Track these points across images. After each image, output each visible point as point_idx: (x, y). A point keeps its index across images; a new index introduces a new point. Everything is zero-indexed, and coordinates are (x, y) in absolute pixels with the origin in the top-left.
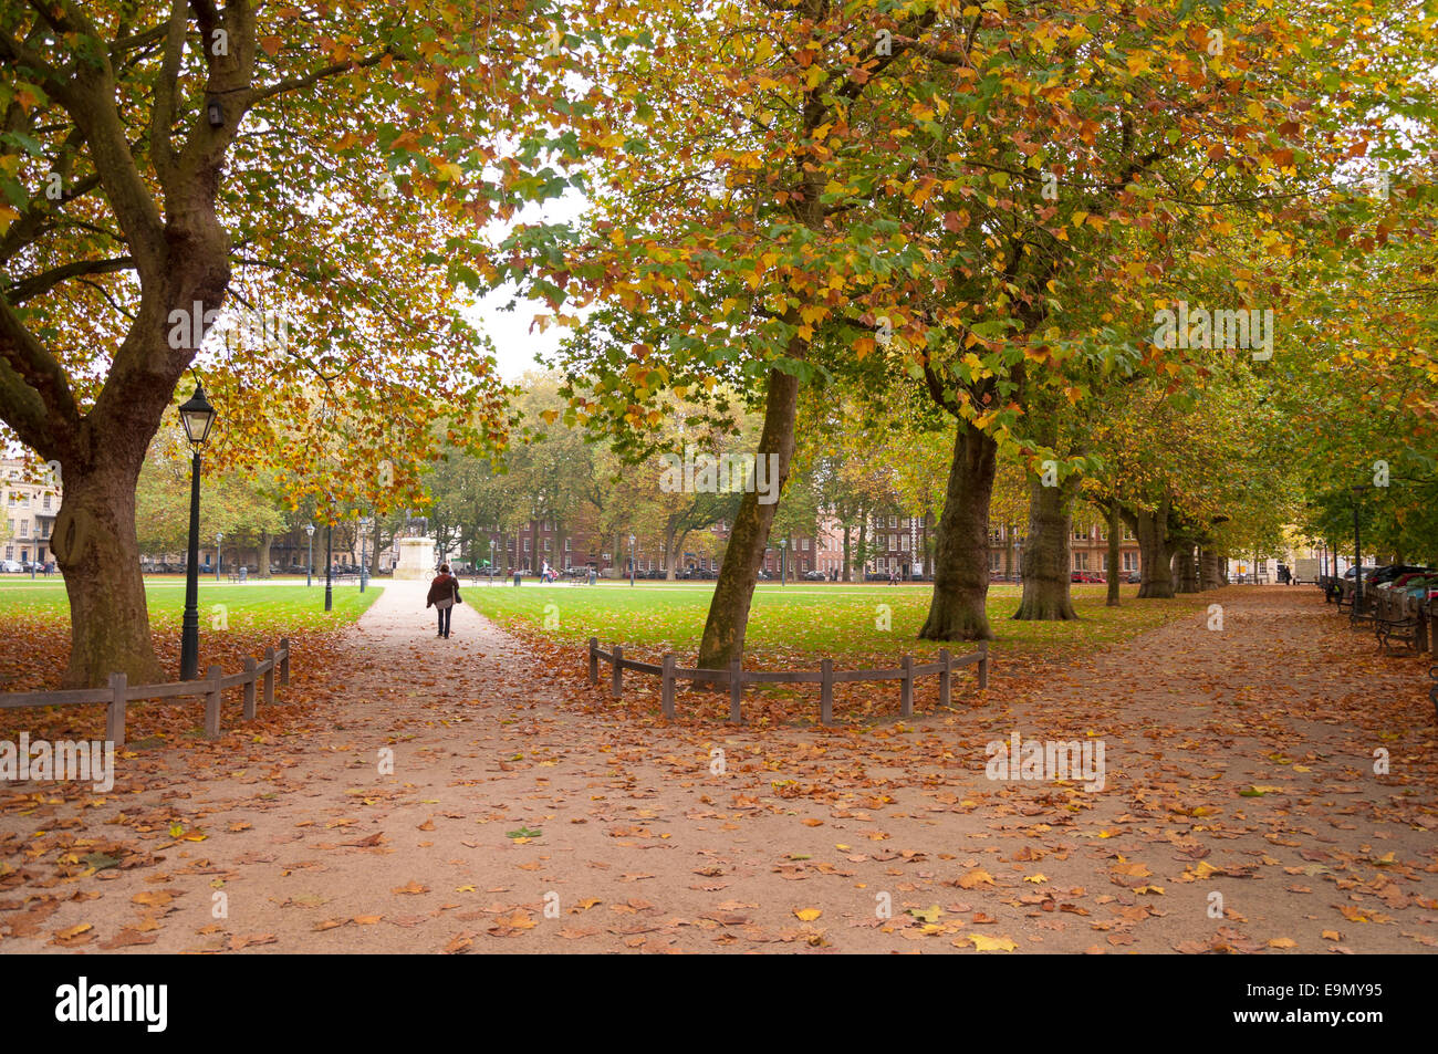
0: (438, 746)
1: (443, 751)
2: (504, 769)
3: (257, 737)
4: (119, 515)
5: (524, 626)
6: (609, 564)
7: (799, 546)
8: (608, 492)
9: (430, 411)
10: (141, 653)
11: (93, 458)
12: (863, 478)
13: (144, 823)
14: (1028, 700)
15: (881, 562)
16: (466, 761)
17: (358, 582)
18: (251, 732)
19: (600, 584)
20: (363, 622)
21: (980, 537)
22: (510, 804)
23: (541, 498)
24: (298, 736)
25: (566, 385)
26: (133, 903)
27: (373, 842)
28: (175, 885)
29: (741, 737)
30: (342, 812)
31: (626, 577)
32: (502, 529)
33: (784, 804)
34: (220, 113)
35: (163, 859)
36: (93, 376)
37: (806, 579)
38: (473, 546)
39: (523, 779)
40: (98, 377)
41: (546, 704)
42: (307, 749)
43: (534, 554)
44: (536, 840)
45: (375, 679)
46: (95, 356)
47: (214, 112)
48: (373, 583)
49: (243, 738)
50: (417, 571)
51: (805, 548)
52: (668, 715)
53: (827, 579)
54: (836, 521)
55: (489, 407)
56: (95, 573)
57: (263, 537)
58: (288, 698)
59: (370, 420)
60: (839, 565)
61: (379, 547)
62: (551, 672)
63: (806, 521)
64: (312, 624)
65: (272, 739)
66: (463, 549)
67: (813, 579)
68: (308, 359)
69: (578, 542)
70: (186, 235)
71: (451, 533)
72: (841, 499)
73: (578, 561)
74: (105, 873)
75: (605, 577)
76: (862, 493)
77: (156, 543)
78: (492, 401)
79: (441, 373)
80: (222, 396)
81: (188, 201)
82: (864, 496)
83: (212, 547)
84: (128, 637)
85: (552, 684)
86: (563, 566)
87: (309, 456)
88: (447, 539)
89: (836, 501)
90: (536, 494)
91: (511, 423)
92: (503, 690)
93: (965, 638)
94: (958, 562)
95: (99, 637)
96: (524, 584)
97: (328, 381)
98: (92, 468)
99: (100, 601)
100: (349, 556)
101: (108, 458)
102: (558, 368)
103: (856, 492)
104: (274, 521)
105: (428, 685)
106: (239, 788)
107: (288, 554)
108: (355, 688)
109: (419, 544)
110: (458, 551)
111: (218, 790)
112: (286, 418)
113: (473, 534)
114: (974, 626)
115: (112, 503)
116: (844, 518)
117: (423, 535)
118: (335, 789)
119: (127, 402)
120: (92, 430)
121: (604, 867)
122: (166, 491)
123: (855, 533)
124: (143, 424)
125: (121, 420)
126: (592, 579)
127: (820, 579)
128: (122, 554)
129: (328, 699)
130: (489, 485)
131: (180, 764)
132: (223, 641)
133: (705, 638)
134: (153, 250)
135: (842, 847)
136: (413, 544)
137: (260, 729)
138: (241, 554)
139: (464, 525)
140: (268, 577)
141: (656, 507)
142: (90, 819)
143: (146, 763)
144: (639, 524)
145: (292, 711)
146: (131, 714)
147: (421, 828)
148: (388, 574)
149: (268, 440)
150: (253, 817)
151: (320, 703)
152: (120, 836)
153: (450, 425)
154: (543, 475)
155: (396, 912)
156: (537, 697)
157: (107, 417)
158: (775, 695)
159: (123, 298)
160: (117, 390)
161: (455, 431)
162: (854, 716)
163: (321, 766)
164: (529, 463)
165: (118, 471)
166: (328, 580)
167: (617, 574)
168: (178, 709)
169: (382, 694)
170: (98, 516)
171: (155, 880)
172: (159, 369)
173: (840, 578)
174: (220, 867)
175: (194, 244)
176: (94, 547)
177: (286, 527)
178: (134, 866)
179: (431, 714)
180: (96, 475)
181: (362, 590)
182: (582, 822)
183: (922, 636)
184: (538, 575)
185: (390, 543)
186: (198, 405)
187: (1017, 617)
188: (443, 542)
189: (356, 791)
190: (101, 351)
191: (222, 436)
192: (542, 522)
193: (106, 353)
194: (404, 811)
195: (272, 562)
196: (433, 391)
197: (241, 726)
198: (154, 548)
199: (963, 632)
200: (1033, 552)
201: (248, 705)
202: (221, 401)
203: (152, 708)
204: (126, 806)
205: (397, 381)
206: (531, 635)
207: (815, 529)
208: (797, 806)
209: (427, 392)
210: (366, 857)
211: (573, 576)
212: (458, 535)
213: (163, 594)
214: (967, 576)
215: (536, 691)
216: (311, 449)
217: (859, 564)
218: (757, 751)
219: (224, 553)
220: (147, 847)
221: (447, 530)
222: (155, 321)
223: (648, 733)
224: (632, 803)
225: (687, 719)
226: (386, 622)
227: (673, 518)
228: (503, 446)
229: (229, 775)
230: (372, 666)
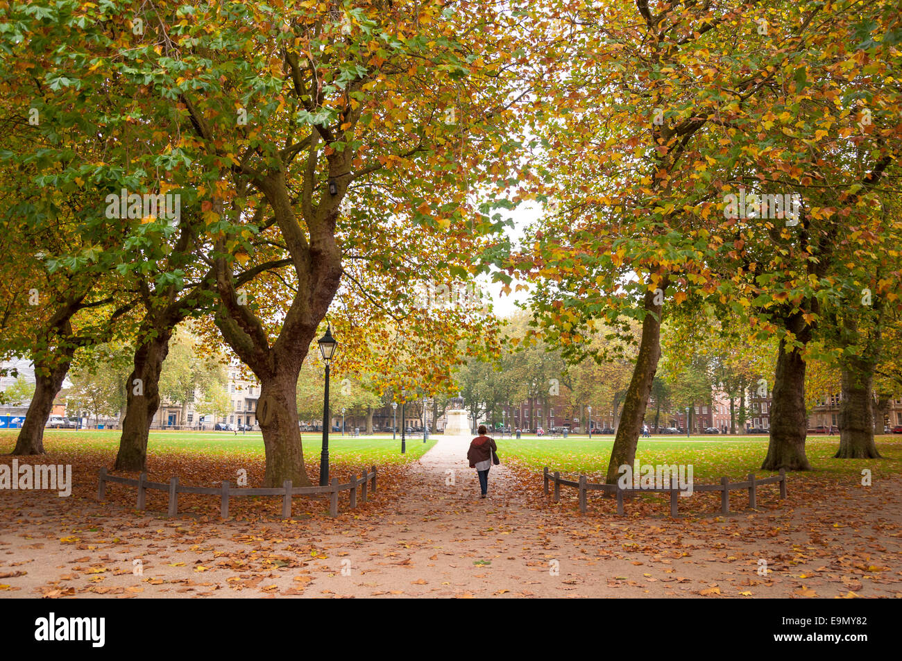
0: (449, 524)
1: (452, 525)
2: (481, 534)
3: (356, 517)
4: (289, 399)
5: (516, 462)
6: (578, 425)
7: (701, 411)
8: (575, 379)
9: (457, 336)
10: (299, 473)
11: (275, 369)
12: (740, 366)
13: (300, 550)
14: (809, 506)
15: (756, 421)
16: (462, 531)
17: (423, 437)
18: (353, 514)
19: (570, 437)
20: (421, 460)
21: (798, 404)
22: (479, 550)
23: (534, 384)
24: (377, 517)
25: (533, 319)
26: (294, 580)
27: (405, 563)
28: (312, 575)
29: (621, 523)
30: (393, 550)
31: (587, 433)
32: (510, 404)
33: (626, 554)
34: (335, 187)
35: (307, 565)
36: (275, 322)
37: (706, 433)
38: (493, 414)
39: (491, 539)
40: (277, 322)
41: (516, 504)
42: (381, 523)
43: (530, 419)
44: (487, 566)
45: (424, 490)
46: (276, 311)
47: (333, 187)
48: (432, 437)
49: (349, 517)
50: (458, 430)
51: (705, 412)
52: (582, 510)
53: (720, 432)
54: (724, 394)
55: (489, 333)
56: (277, 430)
57: (369, 410)
58: (375, 498)
59: (423, 343)
60: (728, 423)
61: (437, 416)
62: (524, 488)
63: (704, 395)
64: (393, 461)
65: (363, 518)
66: (488, 417)
67: (710, 433)
68: (389, 309)
69: (559, 410)
70: (320, 251)
71: (480, 407)
72: (726, 380)
73: (558, 423)
74: (282, 568)
75: (576, 433)
76: (740, 375)
77: (309, 414)
78: (491, 329)
79: (461, 314)
80: (342, 331)
81: (321, 234)
82: (742, 377)
83: (340, 416)
84: (293, 464)
85: (523, 494)
86: (549, 426)
87: (389, 364)
88: (477, 411)
89: (723, 381)
90: (531, 381)
91: (501, 342)
92: (494, 497)
93: (792, 469)
94: (784, 420)
95: (279, 464)
96: (522, 437)
97: (399, 321)
98: (275, 375)
99: (279, 444)
100: (419, 421)
101: (283, 369)
102: (529, 309)
103: (736, 375)
104: (376, 402)
105: (452, 493)
106: (345, 539)
107: (383, 420)
108: (411, 495)
109: (459, 413)
110: (484, 417)
111: (335, 539)
112: (376, 342)
113: (493, 407)
114: (798, 461)
115: (285, 393)
116: (729, 392)
117: (463, 408)
118: (392, 541)
119: (292, 339)
120: (275, 355)
121: (518, 578)
122: (314, 383)
123: (737, 402)
124: (300, 351)
125: (289, 349)
126: (565, 434)
127: (715, 432)
128: (290, 419)
129: (396, 499)
130: (502, 377)
131: (317, 527)
132: (344, 469)
133: (610, 467)
134: (304, 260)
135: (646, 575)
136: (455, 414)
137: (358, 513)
138: (356, 420)
139: (488, 402)
140: (371, 434)
141: (607, 388)
142: (275, 548)
143: (301, 526)
144: (595, 399)
145: (376, 505)
146: (294, 503)
147: (431, 559)
148: (441, 432)
149: (367, 354)
150: (350, 551)
151: (391, 501)
152: (289, 554)
153: (468, 344)
154: (534, 370)
155: (410, 590)
156: (512, 501)
157: (282, 348)
158: (651, 501)
159: (289, 279)
160: (287, 334)
161: (470, 347)
162: (692, 513)
163: (387, 530)
164: (526, 363)
165: (288, 376)
166: (403, 435)
167: (582, 431)
168: (318, 502)
169: (425, 497)
170: (278, 399)
171: (304, 572)
172: (308, 322)
173: (728, 432)
174: (333, 569)
175: (324, 256)
176: (276, 416)
177: (382, 404)
178: (294, 566)
179: (450, 508)
180: (277, 378)
181: (425, 441)
182: (513, 559)
183: (763, 468)
184: (534, 432)
185: (443, 413)
186: (328, 340)
187: (837, 456)
188: (475, 413)
189: (403, 542)
190: (279, 308)
191: (343, 353)
192: (536, 399)
193: (282, 309)
194: (423, 551)
195: (374, 425)
196: (458, 324)
197: (349, 511)
198: (308, 417)
199: (790, 465)
200: (845, 413)
201: (353, 502)
202: (342, 334)
203: (305, 501)
204: (292, 543)
205: (438, 320)
206: (519, 467)
207: (710, 400)
208: (634, 556)
209: (454, 325)
210: (402, 569)
211: (554, 432)
212: (484, 408)
213: (311, 443)
214: (791, 430)
215: (512, 497)
216: (390, 360)
217: (741, 422)
218: (626, 529)
219: (347, 420)
220: (301, 560)
221: (477, 405)
222: (305, 297)
223: (568, 520)
224: (543, 551)
225: (593, 513)
226: (435, 460)
227: (617, 395)
228: (498, 355)
229: (340, 533)
230: (423, 484)
